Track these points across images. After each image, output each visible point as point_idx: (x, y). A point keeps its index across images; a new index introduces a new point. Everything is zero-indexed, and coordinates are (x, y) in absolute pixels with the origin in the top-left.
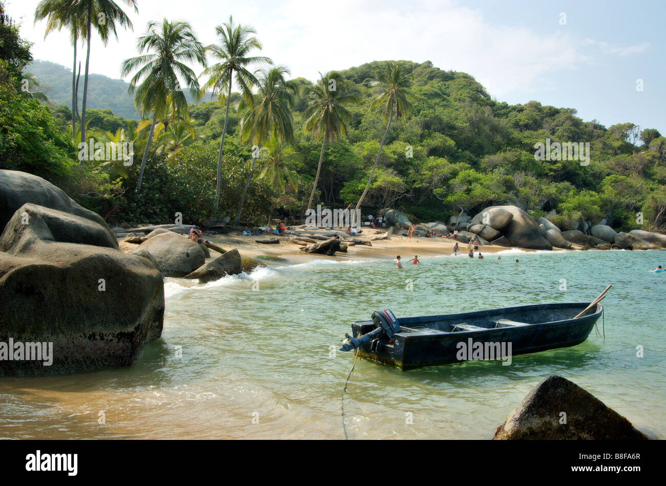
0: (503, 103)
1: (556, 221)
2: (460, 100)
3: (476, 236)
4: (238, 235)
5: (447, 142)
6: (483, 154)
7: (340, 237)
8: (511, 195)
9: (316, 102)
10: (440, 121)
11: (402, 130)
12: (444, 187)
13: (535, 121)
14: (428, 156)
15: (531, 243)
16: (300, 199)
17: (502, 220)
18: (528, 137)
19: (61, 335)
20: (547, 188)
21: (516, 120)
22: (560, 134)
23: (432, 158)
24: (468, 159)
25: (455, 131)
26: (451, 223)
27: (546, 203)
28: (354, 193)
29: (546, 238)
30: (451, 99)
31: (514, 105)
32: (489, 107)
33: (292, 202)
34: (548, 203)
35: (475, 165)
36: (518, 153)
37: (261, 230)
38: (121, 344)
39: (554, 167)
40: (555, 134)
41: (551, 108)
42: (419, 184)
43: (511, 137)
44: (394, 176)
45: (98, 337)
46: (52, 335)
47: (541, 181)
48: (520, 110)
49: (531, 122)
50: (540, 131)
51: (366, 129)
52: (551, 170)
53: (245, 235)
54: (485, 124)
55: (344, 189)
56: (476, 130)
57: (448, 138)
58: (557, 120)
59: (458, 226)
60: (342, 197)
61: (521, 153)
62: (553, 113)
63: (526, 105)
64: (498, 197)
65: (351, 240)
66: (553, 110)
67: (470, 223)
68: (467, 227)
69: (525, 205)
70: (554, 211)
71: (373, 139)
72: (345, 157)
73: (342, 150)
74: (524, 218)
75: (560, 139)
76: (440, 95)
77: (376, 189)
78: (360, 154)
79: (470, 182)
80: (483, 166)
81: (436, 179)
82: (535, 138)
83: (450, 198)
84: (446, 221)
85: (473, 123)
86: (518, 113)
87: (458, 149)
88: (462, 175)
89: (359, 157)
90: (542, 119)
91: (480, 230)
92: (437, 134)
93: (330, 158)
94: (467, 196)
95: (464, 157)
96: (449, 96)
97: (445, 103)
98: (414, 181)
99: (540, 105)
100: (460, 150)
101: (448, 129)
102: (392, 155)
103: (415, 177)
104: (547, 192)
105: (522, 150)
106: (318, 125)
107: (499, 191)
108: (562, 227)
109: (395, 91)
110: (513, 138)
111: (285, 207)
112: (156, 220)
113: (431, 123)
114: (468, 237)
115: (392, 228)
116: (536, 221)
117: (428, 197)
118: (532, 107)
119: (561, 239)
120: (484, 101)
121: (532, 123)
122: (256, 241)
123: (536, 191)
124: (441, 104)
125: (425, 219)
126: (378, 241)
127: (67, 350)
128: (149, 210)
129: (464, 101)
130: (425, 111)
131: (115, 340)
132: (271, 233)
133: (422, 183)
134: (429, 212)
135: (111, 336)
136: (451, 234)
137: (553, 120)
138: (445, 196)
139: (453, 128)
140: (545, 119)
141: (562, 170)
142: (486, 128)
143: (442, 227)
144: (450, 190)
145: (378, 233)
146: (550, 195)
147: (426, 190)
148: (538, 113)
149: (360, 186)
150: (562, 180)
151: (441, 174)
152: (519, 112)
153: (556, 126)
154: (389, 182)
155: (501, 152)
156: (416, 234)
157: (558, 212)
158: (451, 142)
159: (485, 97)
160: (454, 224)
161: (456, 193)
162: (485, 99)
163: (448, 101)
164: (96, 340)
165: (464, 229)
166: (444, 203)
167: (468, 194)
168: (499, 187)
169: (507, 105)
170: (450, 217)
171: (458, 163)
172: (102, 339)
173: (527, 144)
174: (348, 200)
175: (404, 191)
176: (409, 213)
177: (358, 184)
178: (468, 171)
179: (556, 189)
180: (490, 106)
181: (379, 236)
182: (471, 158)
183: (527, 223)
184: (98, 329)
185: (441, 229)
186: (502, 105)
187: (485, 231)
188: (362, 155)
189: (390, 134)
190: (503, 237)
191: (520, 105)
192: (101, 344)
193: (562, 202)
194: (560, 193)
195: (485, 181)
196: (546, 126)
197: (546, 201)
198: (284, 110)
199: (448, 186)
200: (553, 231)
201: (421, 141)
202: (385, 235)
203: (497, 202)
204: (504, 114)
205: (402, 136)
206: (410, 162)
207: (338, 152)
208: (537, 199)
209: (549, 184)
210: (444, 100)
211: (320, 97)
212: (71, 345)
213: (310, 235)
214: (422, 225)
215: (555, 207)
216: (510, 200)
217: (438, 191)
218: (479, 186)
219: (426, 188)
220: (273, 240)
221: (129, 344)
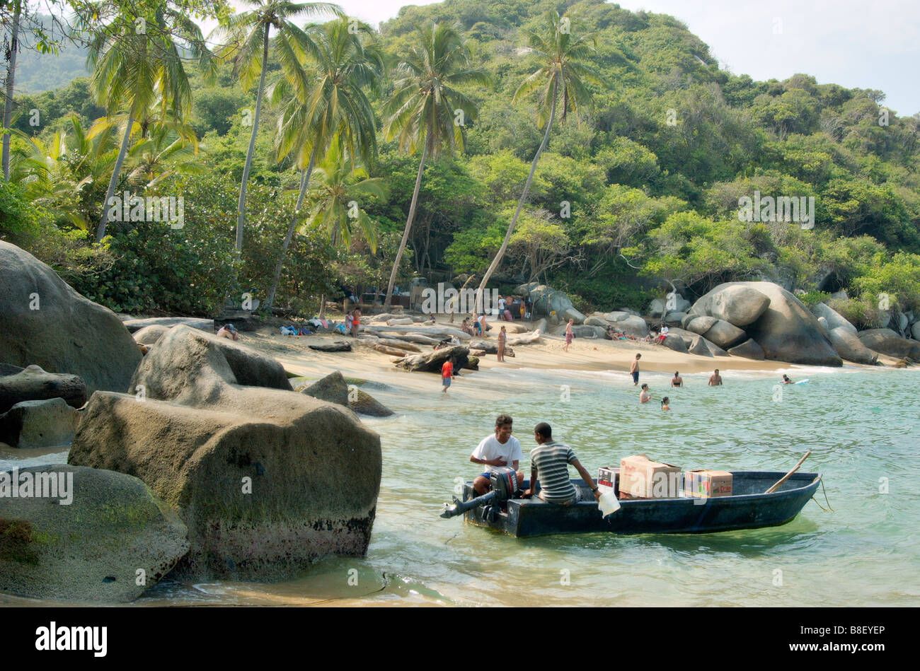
0: (743, 77)
1: (848, 310)
2: (659, 69)
3: (700, 338)
4: (272, 334)
5: (642, 157)
6: (711, 180)
7: (454, 340)
8: (765, 260)
9: (409, 83)
10: (629, 114)
11: (556, 131)
12: (640, 245)
13: (805, 114)
14: (608, 184)
15: (805, 354)
16: (374, 266)
17: (750, 309)
18: (794, 148)
19: (282, 523)
20: (830, 248)
21: (768, 111)
22: (852, 140)
23: (615, 187)
24: (681, 190)
25: (656, 135)
26: (652, 312)
27: (829, 276)
28: (472, 253)
29: (830, 344)
30: (641, 66)
31: (763, 81)
32: (715, 85)
33: (360, 270)
34: (833, 275)
35: (695, 201)
36: (776, 180)
37: (312, 325)
38: (352, 536)
39: (844, 207)
40: (844, 140)
41: (834, 89)
42: (592, 238)
43: (762, 147)
44: (548, 223)
45: (325, 526)
46: (272, 523)
47: (819, 233)
48: (776, 91)
49: (797, 115)
50: (817, 136)
51: (488, 128)
52: (838, 212)
53: (285, 335)
54: (713, 120)
55: (453, 245)
56: (696, 132)
57: (644, 149)
58: (847, 112)
59: (664, 319)
60: (448, 259)
61: (781, 179)
62: (840, 97)
63: (787, 82)
64: (741, 265)
65: (476, 345)
66: (839, 92)
67: (688, 313)
68: (683, 320)
69: (790, 278)
70: (843, 293)
71: (502, 148)
72: (456, 185)
73: (451, 172)
74: (790, 306)
75: (852, 149)
76: (623, 60)
77: (513, 246)
78: (482, 178)
79: (688, 236)
80: (709, 202)
81: (625, 229)
82: (808, 149)
83: (653, 266)
84: (643, 309)
85: (690, 119)
86: (771, 97)
87: (662, 169)
88: (672, 221)
89: (481, 184)
90: (818, 109)
91: (708, 327)
92: (624, 141)
93: (426, 187)
94: (682, 261)
95: (674, 186)
96: (638, 61)
97: (631, 75)
98: (584, 233)
99: (814, 82)
100: (667, 172)
101: (645, 130)
102: (542, 182)
103: (585, 223)
104: (830, 255)
105: (783, 173)
106: (414, 126)
107: (742, 253)
108: (860, 324)
109: (562, 66)
110: (767, 150)
111: (346, 279)
112: (133, 307)
113: (612, 117)
114: (686, 340)
115: (543, 321)
116: (812, 310)
117: (610, 263)
118: (799, 86)
119: (858, 346)
120: (706, 72)
121: (798, 119)
122: (310, 347)
123: (811, 253)
124: (624, 78)
125: (603, 304)
126: (523, 346)
127: (289, 544)
128: (121, 288)
129: (667, 71)
130: (600, 96)
131: (346, 530)
132: (332, 330)
133: (598, 235)
134: (610, 291)
135: (340, 524)
136: (653, 334)
137: (840, 112)
138: (641, 261)
139: (652, 127)
140: (824, 110)
141: (858, 213)
142: (716, 129)
143: (637, 320)
144: (652, 249)
145: (520, 331)
146: (838, 261)
147: (606, 249)
148: (810, 99)
149: (485, 242)
150: (859, 233)
151: (633, 220)
152: (774, 96)
153: (845, 124)
154: (538, 235)
155: (743, 178)
156: (588, 334)
157: (852, 294)
158: (650, 157)
159: (709, 63)
160: (657, 315)
161: (663, 255)
162: (707, 67)
163: (637, 71)
164: (323, 529)
165: (678, 324)
166: (639, 274)
167: (684, 258)
168: (742, 245)
169: (751, 81)
170: (649, 300)
171: (663, 197)
172: (330, 528)
173: (792, 161)
174: (460, 267)
175: (567, 252)
176: (572, 291)
177: (480, 238)
178: (684, 214)
179: (849, 249)
180: (718, 82)
181: (523, 337)
182: (686, 186)
183: (796, 316)
184: (326, 514)
185: (635, 325)
186: (741, 81)
187: (717, 329)
188: (486, 180)
189: (534, 139)
190: (751, 340)
191: (775, 81)
192: (328, 535)
193: (860, 274)
194: (856, 258)
195: (717, 234)
196: (824, 123)
197: (829, 272)
198: (359, 100)
199: (648, 242)
200: (843, 331)
201: (593, 154)
202: (535, 335)
203: (739, 274)
204: (745, 99)
205: (557, 142)
206: (576, 194)
207: (442, 174)
208: (813, 269)
209: (834, 239)
210: (630, 69)
211: (418, 72)
212: (294, 538)
213: (397, 335)
214: (598, 316)
215: (845, 283)
216: (763, 270)
217: (627, 252)
218: (705, 243)
219: (607, 246)
220: (341, 345)
221: (361, 536)
